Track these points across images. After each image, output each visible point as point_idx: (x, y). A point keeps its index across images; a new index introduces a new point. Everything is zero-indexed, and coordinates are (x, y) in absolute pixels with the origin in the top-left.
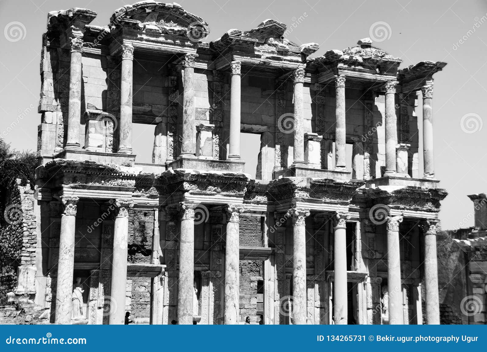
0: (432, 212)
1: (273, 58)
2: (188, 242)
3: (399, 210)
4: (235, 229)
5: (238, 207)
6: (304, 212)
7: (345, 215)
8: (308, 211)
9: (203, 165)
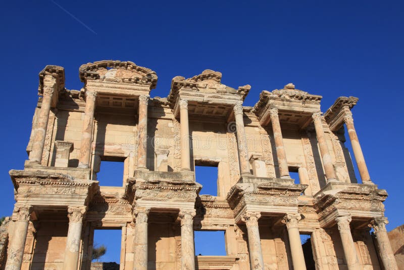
0: (377, 211)
1: (214, 97)
2: (140, 244)
3: (346, 211)
4: (188, 231)
5: (190, 211)
6: (255, 213)
7: (296, 215)
8: (259, 213)
9: (154, 176)
